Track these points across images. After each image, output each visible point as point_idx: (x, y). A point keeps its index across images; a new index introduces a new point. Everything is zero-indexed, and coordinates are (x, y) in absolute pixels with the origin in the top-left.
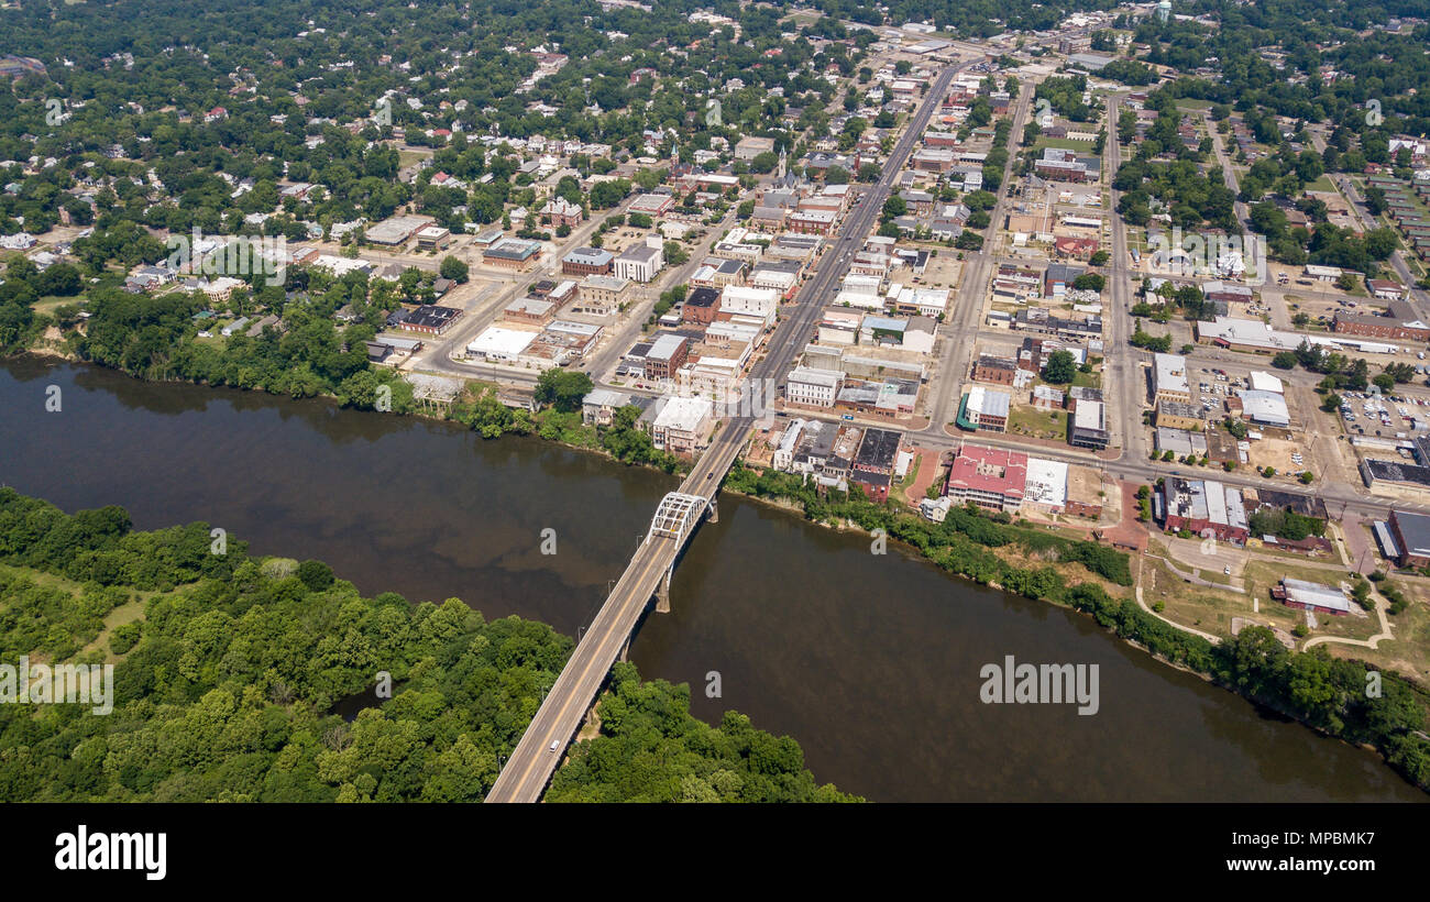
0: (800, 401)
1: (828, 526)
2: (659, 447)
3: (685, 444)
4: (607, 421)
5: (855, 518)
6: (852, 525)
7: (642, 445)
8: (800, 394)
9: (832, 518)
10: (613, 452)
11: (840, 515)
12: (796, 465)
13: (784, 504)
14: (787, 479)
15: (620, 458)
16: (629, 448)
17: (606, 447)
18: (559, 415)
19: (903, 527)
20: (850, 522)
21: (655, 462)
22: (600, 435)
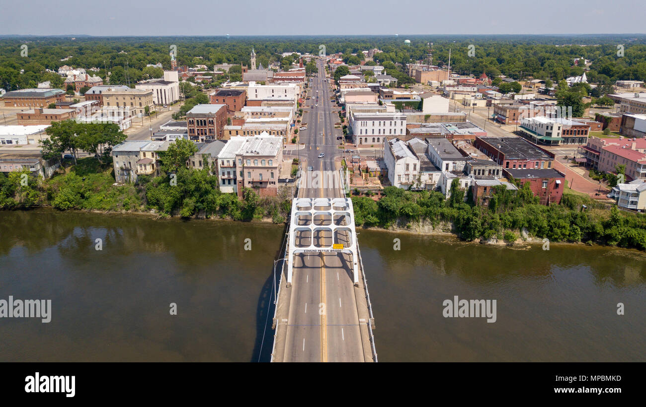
0: (370, 140)
1: (502, 243)
2: (227, 189)
3: (266, 176)
4: (149, 170)
5: (531, 227)
6: (524, 239)
7: (205, 186)
8: (370, 133)
9: (503, 232)
10: (161, 209)
11: (514, 225)
12: (425, 177)
13: (422, 229)
14: (417, 196)
15: (172, 214)
16: (186, 193)
17: (150, 203)
18: (80, 178)
19: (607, 226)
20: (525, 234)
21: (224, 208)
22: (139, 191)
